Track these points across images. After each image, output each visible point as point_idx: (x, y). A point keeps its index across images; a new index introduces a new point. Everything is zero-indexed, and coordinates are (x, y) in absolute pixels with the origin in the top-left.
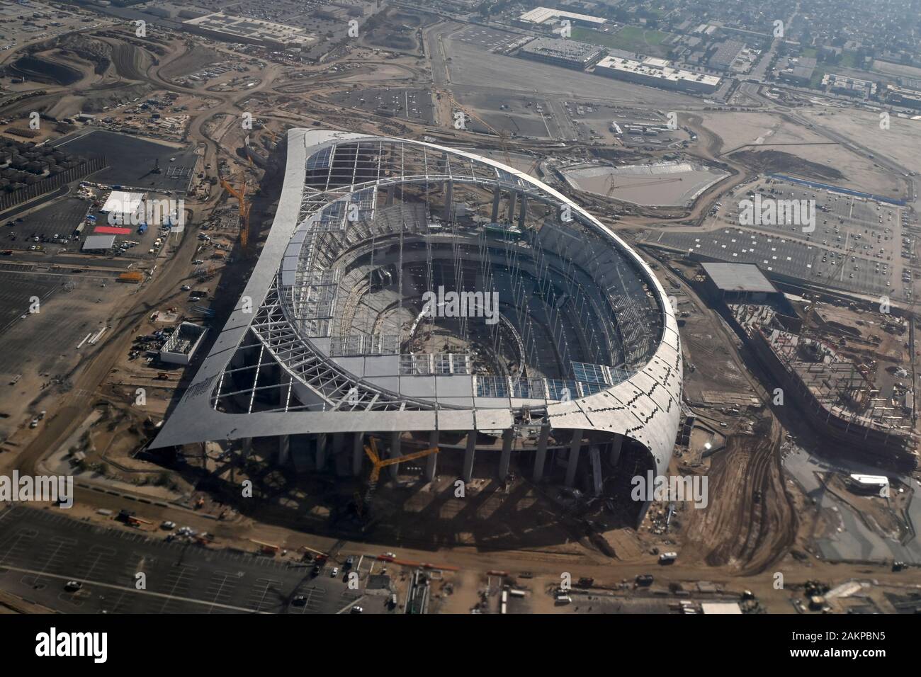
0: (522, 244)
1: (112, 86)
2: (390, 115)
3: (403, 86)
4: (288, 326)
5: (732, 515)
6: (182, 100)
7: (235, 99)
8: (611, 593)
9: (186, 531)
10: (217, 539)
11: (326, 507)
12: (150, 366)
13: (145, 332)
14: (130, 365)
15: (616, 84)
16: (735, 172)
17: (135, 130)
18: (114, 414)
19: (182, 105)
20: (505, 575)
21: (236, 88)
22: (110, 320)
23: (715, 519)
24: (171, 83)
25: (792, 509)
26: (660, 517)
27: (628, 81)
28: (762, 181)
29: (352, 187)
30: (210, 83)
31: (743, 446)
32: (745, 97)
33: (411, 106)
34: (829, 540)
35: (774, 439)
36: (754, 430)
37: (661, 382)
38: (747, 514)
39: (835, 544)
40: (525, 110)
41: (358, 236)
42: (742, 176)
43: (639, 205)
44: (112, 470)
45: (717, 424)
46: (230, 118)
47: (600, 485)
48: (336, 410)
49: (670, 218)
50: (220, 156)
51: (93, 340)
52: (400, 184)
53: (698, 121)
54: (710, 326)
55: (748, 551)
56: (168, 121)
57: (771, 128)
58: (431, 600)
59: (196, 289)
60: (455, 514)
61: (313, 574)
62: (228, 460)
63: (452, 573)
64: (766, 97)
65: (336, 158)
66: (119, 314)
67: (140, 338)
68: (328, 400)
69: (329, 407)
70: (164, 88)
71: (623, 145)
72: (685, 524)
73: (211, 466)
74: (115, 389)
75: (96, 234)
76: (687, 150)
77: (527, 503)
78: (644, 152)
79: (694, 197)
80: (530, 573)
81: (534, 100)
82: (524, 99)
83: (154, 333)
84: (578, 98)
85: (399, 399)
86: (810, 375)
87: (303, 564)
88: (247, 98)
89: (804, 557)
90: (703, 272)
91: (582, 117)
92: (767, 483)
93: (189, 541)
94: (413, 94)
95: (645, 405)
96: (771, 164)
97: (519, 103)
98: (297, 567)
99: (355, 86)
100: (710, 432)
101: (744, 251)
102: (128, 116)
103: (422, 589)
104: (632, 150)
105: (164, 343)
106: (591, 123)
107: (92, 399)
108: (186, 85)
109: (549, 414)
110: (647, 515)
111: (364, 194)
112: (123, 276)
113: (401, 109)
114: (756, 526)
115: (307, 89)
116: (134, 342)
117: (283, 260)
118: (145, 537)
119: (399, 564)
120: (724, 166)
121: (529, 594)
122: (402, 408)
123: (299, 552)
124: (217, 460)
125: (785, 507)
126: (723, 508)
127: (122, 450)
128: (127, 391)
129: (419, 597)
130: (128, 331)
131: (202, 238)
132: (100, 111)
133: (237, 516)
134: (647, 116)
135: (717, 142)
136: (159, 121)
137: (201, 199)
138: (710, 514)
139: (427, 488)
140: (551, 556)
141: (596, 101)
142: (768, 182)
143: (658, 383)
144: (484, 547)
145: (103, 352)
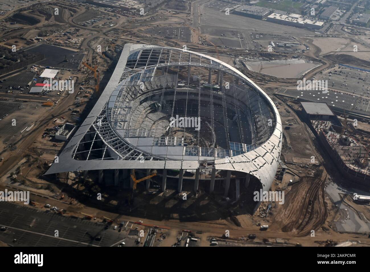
0: (220, 93)
1: (52, 26)
2: (171, 38)
3: (178, 26)
4: (108, 125)
5: (297, 211)
6: (82, 32)
7: (104, 31)
8: (236, 241)
9: (54, 208)
10: (67, 212)
11: (116, 201)
12: (50, 141)
13: (51, 126)
14: (42, 140)
15: (275, 25)
16: (325, 64)
17: (59, 44)
18: (32, 160)
19: (81, 33)
20: (190, 232)
21: (105, 26)
22: (36, 121)
23: (289, 212)
24: (78, 24)
25: (326, 209)
26: (264, 210)
27: (281, 24)
28: (336, 68)
29: (146, 67)
30: (94, 25)
31: (307, 181)
32: (335, 31)
33: (181, 34)
34: (341, 223)
35: (322, 179)
36: (314, 175)
37: (270, 151)
38: (304, 210)
39: (343, 225)
40: (232, 36)
41: (147, 88)
42: (328, 65)
43: (278, 77)
44: (28, 183)
45: (297, 172)
46: (101, 39)
47: (239, 196)
48: (123, 160)
49: (291, 83)
50: (94, 55)
51: (28, 130)
52: (167, 66)
53: (311, 42)
54: (302, 130)
55: (302, 226)
56: (74, 40)
57: (345, 45)
58: (155, 241)
59: (75, 109)
60: (172, 206)
61: (106, 228)
62: (77, 180)
63: (167, 230)
64: (345, 31)
65: (141, 55)
66: (40, 119)
67: (48, 129)
68: (120, 155)
69: (120, 158)
70: (73, 26)
71: (275, 52)
72: (275, 213)
73: (70, 182)
74: (34, 150)
75: (36, 86)
76: (304, 54)
77: (205, 202)
78: (284, 54)
79: (304, 74)
80: (201, 232)
81: (237, 32)
82: (232, 31)
83: (54, 127)
84: (257, 31)
85: (151, 156)
86: (342, 151)
87: (102, 224)
88: (110, 31)
89: (328, 230)
90: (301, 106)
91: (258, 39)
92: (316, 197)
93: (55, 213)
94: (182, 29)
95: (260, 161)
96: (343, 60)
97: (230, 33)
98: (100, 225)
99: (158, 26)
100: (293, 174)
101: (323, 98)
102: (57, 38)
103: (152, 236)
104: (278, 54)
105: (57, 131)
106: (261, 42)
107: (23, 154)
108: (84, 25)
109: (215, 163)
110: (258, 209)
111: (150, 70)
112: (45, 104)
113: (176, 35)
114: (308, 216)
115: (136, 27)
116: (45, 131)
117: (110, 97)
118: (37, 210)
119: (144, 225)
120: (320, 61)
121: (199, 240)
122: (151, 160)
123: (101, 218)
124: (72, 180)
125: (323, 208)
126: (294, 207)
127: (33, 175)
128: (39, 151)
129: (150, 240)
130: (43, 127)
131: (81, 89)
132: (46, 36)
133: (77, 203)
134: (287, 39)
135: (318, 50)
136: (70, 40)
137: (83, 72)
138: (287, 210)
139: (161, 194)
140: (212, 225)
141: (265, 33)
142: (339, 68)
143: (268, 152)
144: (182, 220)
145: (32, 134)
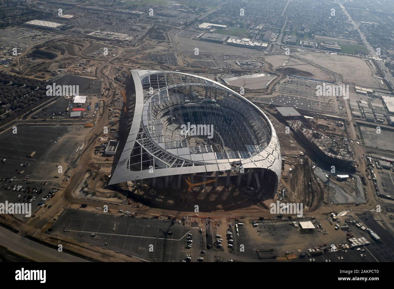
0: (217, 105)
1: (68, 59)
2: (163, 63)
3: (165, 53)
4: (148, 140)
5: (302, 192)
6: (92, 62)
7: (110, 60)
8: (270, 221)
9: (127, 213)
10: (138, 215)
11: (172, 200)
12: (102, 156)
13: (98, 144)
14: (96, 156)
15: (234, 48)
16: (279, 76)
17: (78, 74)
18: (94, 174)
19: (92, 64)
20: (235, 219)
21: (109, 57)
22: (85, 141)
23: (297, 193)
24: (87, 56)
25: (321, 188)
26: (280, 194)
27: (238, 47)
28: (288, 78)
29: (159, 89)
30: (100, 56)
31: (301, 168)
32: (276, 50)
33: (169, 60)
34: (334, 197)
35: (310, 165)
36: (303, 163)
37: (275, 149)
38: (307, 191)
39: (336, 198)
40: (207, 59)
41: (163, 106)
42: (281, 77)
43: (250, 89)
44: (98, 194)
45: (291, 161)
46: (109, 67)
47: (259, 185)
48: (171, 168)
49: (261, 93)
50: (109, 81)
51: (81, 149)
52: (175, 87)
53: (263, 59)
54: (282, 129)
55: (310, 203)
56: (89, 70)
57: (287, 60)
58: (213, 229)
59: (112, 128)
60: (215, 199)
61: (173, 224)
62: (136, 187)
63: (218, 219)
64: (283, 49)
65: (151, 80)
66: (88, 139)
67: (97, 147)
68: (168, 164)
69: (168, 167)
70: (85, 58)
71: (241, 69)
72: (288, 196)
73: (131, 189)
74: (92, 165)
75: (73, 111)
76: (262, 69)
77: (236, 193)
78: (248, 71)
79: (267, 85)
80: (243, 217)
81: (209, 55)
82: (206, 55)
83: (101, 145)
84: (223, 53)
85: (191, 162)
86: (318, 143)
87: (168, 220)
88: (114, 60)
89: (328, 204)
90: (277, 110)
91: (226, 60)
92: (311, 180)
93: (129, 216)
94: (169, 55)
95: (271, 158)
96: (290, 72)
97: (204, 56)
98: (167, 222)
99: (149, 54)
100: (290, 164)
101: (287, 102)
102: (75, 69)
103: (209, 226)
104: (244, 70)
105: (105, 148)
106: (229, 62)
107: (85, 170)
108: (92, 57)
109: (242, 163)
110: (276, 194)
111: (164, 91)
112: (86, 125)
113: (166, 61)
114: (311, 195)
115: (133, 55)
116: (95, 148)
117: (142, 117)
118: (114, 216)
119: (200, 218)
120: (275, 74)
121: (244, 224)
122: (193, 165)
123: (166, 217)
124: (132, 187)
125: (318, 187)
126: (299, 189)
127: (100, 186)
128: (97, 166)
129: (209, 228)
130: (92, 145)
131: (110, 110)
132: (65, 68)
133: (143, 206)
134: (247, 58)
135: (271, 66)
136: (86, 70)
137: (106, 96)
138: (296, 192)
139: (203, 191)
140: (248, 211)
141: (229, 54)
142: (290, 78)
143: (274, 150)
144: (226, 209)
145: (85, 152)
